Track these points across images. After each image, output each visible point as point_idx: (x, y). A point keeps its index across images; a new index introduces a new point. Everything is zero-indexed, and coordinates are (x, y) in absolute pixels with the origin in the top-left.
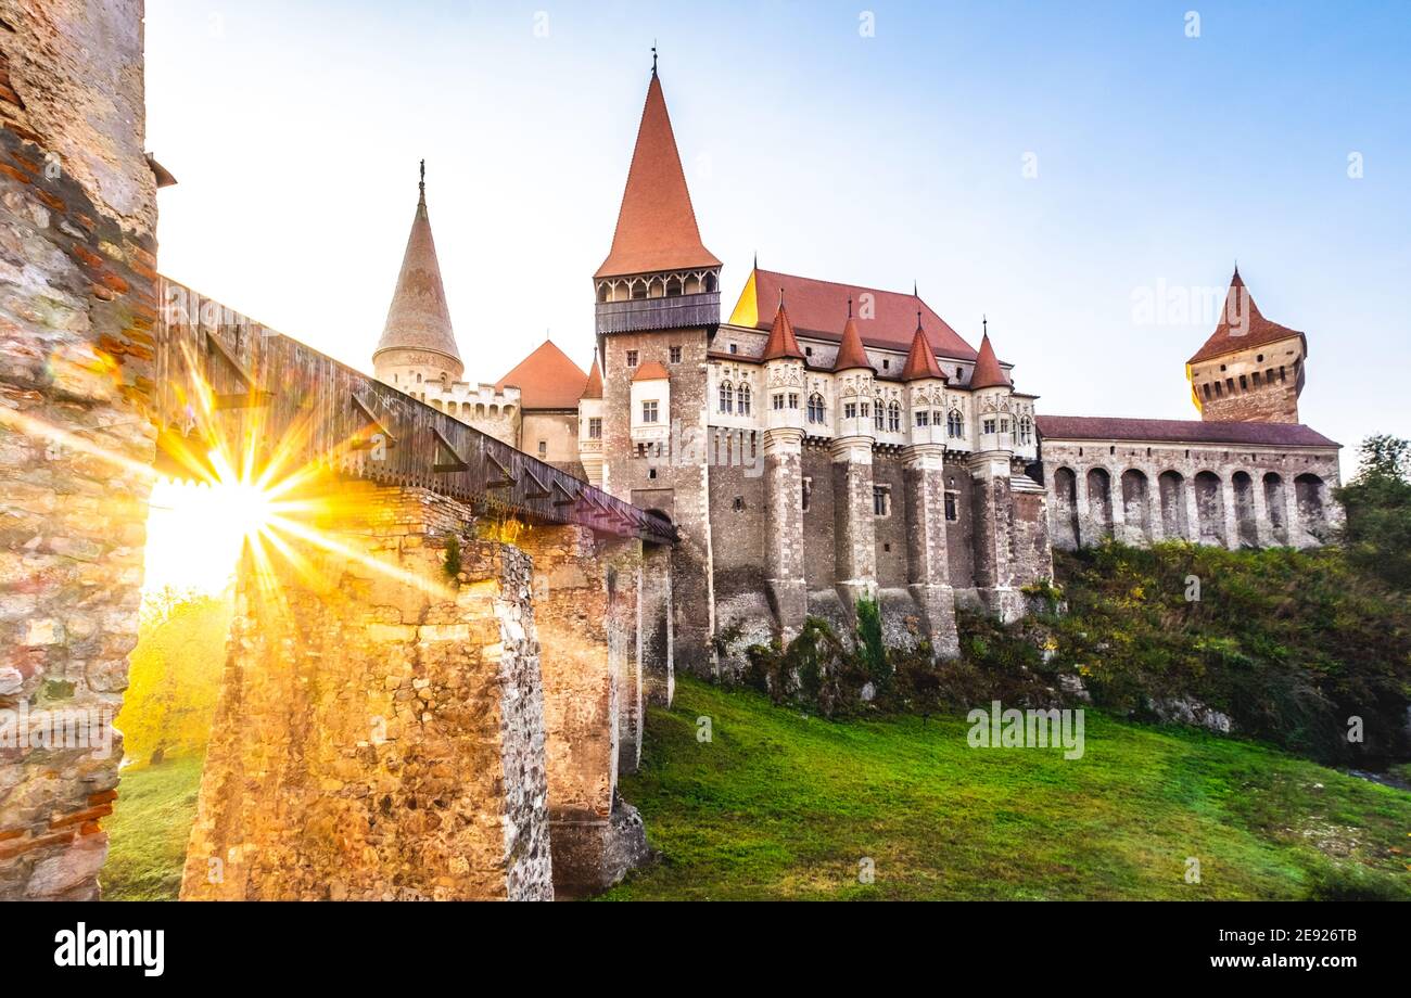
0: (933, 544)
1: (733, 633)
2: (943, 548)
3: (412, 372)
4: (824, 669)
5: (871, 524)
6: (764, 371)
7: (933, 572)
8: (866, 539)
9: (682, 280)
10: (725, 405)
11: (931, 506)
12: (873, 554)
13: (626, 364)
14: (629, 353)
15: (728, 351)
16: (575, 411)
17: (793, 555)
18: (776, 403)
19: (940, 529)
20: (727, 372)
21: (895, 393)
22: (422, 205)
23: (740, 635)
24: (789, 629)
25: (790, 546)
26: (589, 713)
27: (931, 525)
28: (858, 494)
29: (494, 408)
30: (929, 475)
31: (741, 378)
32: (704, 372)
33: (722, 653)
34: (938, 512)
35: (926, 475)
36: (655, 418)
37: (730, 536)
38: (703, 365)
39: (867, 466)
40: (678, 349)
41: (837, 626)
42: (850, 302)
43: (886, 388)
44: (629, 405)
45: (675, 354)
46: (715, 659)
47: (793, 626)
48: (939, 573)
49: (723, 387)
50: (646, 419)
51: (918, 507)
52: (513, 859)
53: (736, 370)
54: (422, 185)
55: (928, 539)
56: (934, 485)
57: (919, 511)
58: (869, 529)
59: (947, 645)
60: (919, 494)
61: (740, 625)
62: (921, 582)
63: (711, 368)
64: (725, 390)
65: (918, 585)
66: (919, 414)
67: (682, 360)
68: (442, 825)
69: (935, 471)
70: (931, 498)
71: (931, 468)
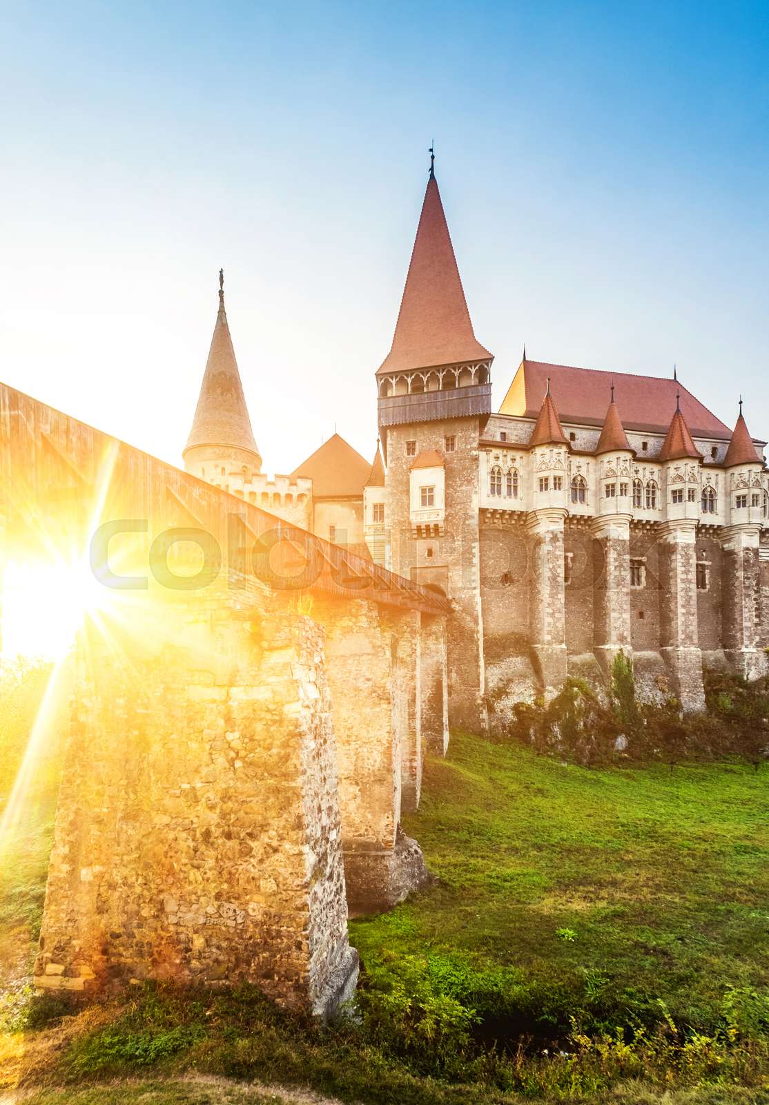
0: (684, 611)
1: (501, 692)
2: (693, 615)
3: (216, 466)
4: (582, 723)
5: (627, 594)
6: (532, 456)
7: (683, 637)
8: (622, 607)
9: (457, 373)
10: (495, 489)
11: (684, 576)
12: (628, 621)
13: (405, 454)
14: (408, 444)
15: (498, 438)
16: (360, 497)
17: (555, 623)
18: (541, 486)
19: (691, 597)
20: (497, 458)
21: (652, 473)
22: (222, 311)
23: (507, 694)
24: (550, 688)
25: (552, 615)
26: (375, 761)
27: (683, 594)
29: (289, 496)
30: (683, 548)
31: (510, 463)
32: (476, 459)
33: (491, 710)
34: (690, 582)
35: (680, 548)
36: (431, 502)
37: (500, 607)
38: (475, 453)
39: (625, 541)
40: (453, 438)
41: (594, 686)
42: (612, 388)
43: (644, 469)
44: (408, 491)
45: (450, 442)
46: (485, 715)
47: (554, 686)
48: (689, 637)
49: (493, 472)
50: (424, 504)
51: (671, 578)
52: (313, 881)
53: (506, 456)
54: (221, 293)
55: (679, 606)
56: (687, 557)
57: (672, 582)
58: (625, 598)
59: (694, 701)
60: (673, 565)
61: (507, 685)
62: (672, 645)
63: (482, 455)
64: (495, 474)
65: (669, 648)
66: (674, 492)
67: (456, 449)
68: (253, 853)
69: (688, 544)
70: (683, 569)
71: (685, 541)
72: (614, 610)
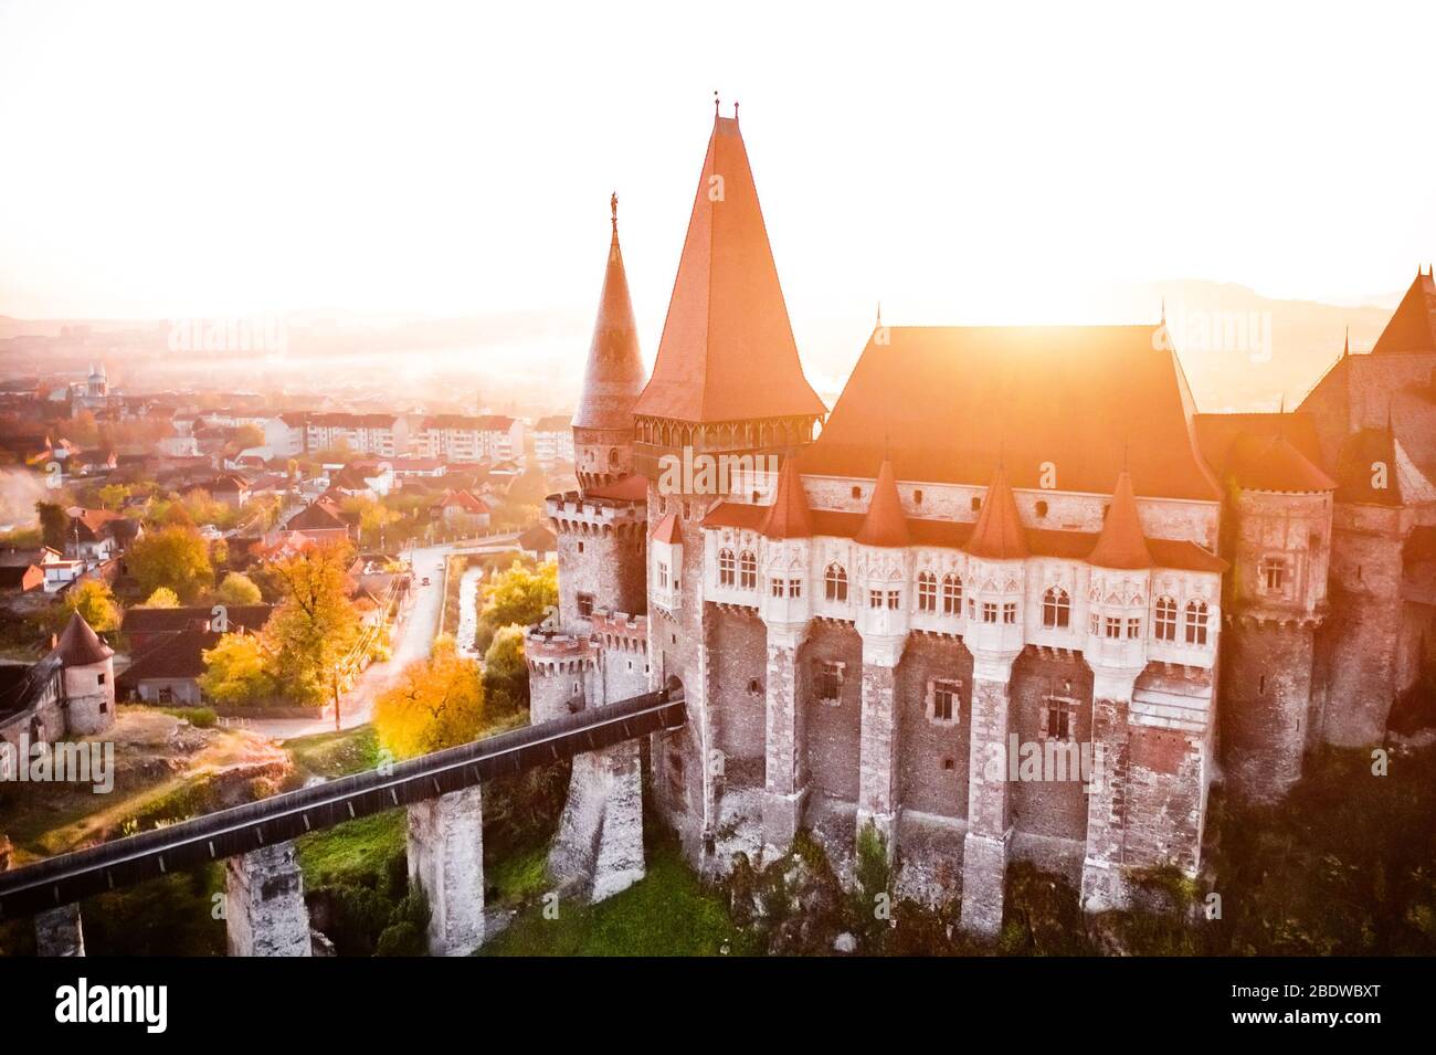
0: (981, 782)
1: (729, 832)
2: (999, 790)
5: (884, 744)
7: (977, 819)
8: (877, 760)
10: (726, 578)
11: (984, 731)
12: (887, 782)
17: (779, 767)
20: (727, 539)
21: (957, 566)
22: (615, 244)
23: (734, 836)
24: (772, 846)
25: (777, 755)
27: (980, 756)
28: (870, 704)
30: (983, 688)
31: (744, 545)
32: (702, 538)
33: (711, 849)
34: (991, 741)
35: (979, 689)
37: (743, 721)
38: (701, 530)
39: (887, 669)
40: (689, 505)
41: (842, 855)
43: (941, 557)
46: (702, 854)
47: (777, 845)
48: (986, 821)
49: (723, 556)
53: (739, 535)
54: (614, 220)
55: (972, 775)
56: (991, 703)
58: (884, 749)
59: (983, 914)
61: (736, 826)
63: (709, 534)
64: (726, 558)
69: (994, 683)
70: (982, 719)
71: (987, 677)
72: (866, 763)
